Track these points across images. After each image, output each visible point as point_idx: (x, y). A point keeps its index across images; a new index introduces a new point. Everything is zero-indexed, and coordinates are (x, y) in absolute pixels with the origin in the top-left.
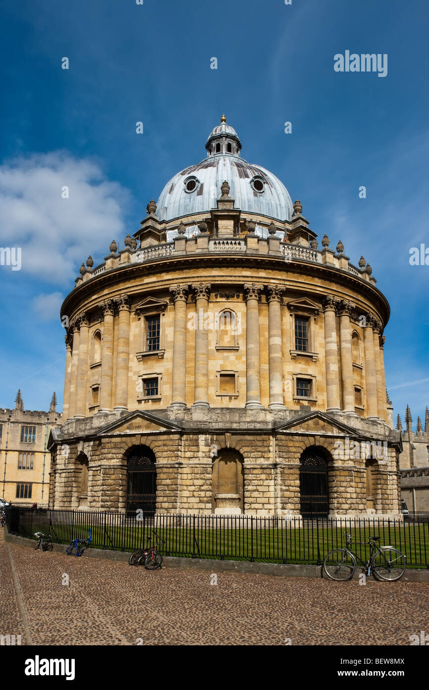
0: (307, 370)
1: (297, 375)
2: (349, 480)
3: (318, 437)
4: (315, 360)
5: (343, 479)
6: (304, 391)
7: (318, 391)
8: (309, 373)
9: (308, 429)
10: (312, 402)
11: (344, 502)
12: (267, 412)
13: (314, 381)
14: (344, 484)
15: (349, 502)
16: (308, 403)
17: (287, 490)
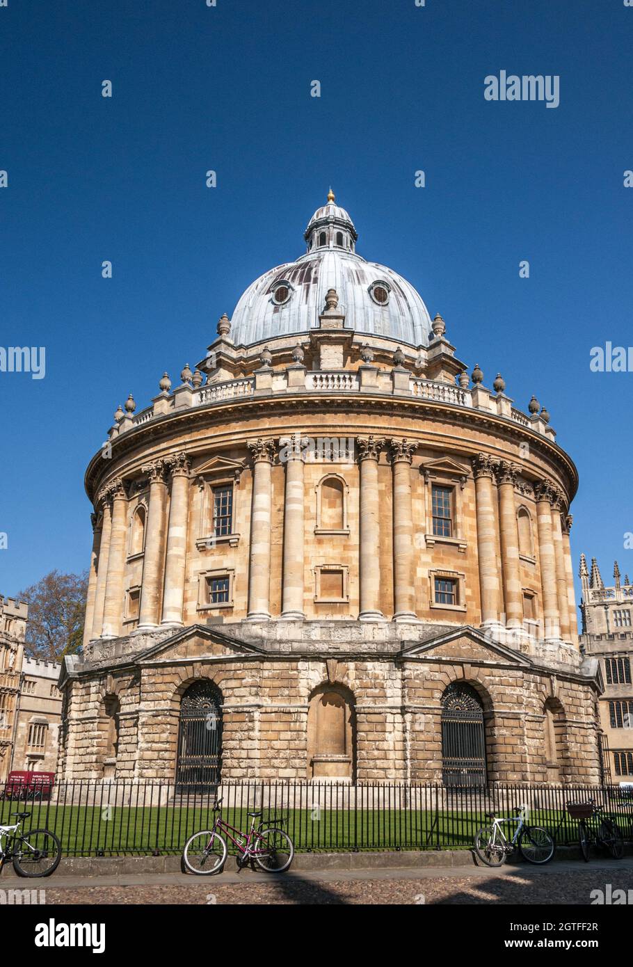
0: (221, 562)
1: (205, 573)
2: (245, 728)
3: (198, 664)
4: (235, 545)
5: (236, 726)
6: (218, 595)
7: (237, 590)
8: (224, 566)
9: (185, 654)
10: (226, 610)
11: (236, 765)
12: (148, 637)
13: (231, 577)
14: (238, 735)
15: (243, 765)
16: (220, 612)
17: (148, 750)
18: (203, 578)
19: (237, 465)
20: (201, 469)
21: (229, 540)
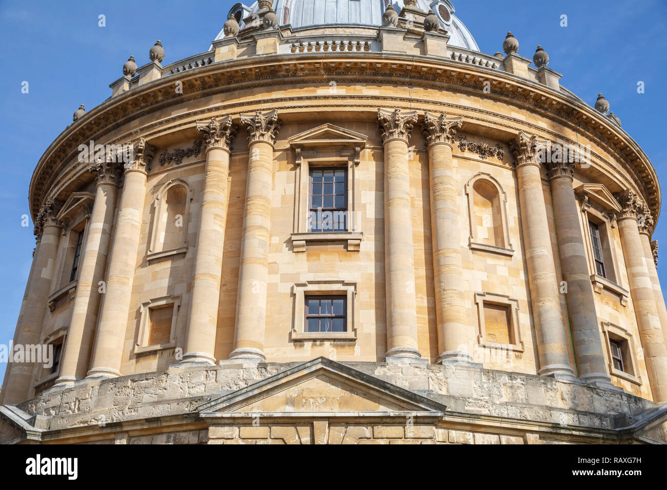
18: (300, 292)
19: (359, 140)
20: (302, 138)
21: (346, 240)
